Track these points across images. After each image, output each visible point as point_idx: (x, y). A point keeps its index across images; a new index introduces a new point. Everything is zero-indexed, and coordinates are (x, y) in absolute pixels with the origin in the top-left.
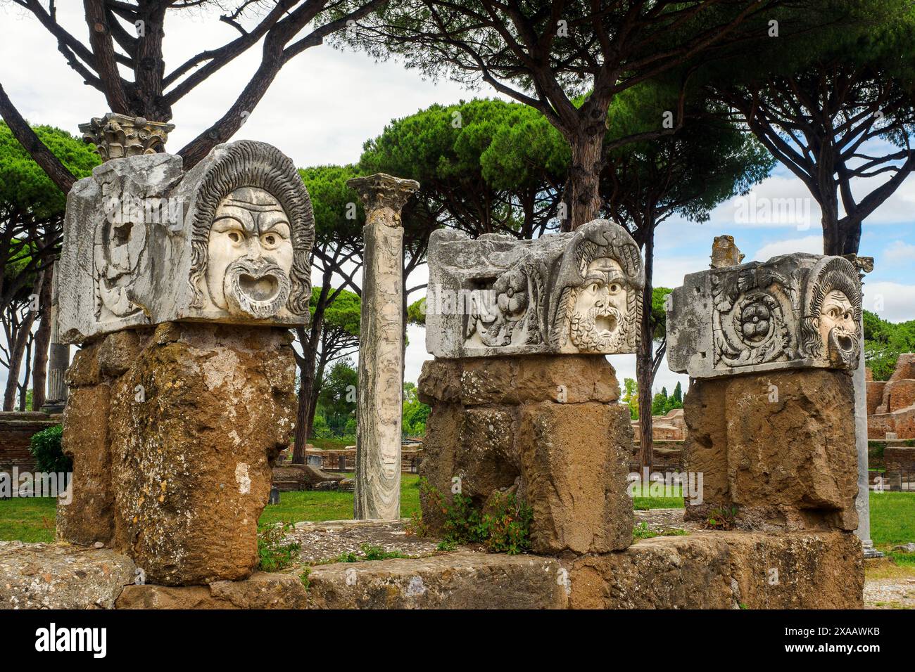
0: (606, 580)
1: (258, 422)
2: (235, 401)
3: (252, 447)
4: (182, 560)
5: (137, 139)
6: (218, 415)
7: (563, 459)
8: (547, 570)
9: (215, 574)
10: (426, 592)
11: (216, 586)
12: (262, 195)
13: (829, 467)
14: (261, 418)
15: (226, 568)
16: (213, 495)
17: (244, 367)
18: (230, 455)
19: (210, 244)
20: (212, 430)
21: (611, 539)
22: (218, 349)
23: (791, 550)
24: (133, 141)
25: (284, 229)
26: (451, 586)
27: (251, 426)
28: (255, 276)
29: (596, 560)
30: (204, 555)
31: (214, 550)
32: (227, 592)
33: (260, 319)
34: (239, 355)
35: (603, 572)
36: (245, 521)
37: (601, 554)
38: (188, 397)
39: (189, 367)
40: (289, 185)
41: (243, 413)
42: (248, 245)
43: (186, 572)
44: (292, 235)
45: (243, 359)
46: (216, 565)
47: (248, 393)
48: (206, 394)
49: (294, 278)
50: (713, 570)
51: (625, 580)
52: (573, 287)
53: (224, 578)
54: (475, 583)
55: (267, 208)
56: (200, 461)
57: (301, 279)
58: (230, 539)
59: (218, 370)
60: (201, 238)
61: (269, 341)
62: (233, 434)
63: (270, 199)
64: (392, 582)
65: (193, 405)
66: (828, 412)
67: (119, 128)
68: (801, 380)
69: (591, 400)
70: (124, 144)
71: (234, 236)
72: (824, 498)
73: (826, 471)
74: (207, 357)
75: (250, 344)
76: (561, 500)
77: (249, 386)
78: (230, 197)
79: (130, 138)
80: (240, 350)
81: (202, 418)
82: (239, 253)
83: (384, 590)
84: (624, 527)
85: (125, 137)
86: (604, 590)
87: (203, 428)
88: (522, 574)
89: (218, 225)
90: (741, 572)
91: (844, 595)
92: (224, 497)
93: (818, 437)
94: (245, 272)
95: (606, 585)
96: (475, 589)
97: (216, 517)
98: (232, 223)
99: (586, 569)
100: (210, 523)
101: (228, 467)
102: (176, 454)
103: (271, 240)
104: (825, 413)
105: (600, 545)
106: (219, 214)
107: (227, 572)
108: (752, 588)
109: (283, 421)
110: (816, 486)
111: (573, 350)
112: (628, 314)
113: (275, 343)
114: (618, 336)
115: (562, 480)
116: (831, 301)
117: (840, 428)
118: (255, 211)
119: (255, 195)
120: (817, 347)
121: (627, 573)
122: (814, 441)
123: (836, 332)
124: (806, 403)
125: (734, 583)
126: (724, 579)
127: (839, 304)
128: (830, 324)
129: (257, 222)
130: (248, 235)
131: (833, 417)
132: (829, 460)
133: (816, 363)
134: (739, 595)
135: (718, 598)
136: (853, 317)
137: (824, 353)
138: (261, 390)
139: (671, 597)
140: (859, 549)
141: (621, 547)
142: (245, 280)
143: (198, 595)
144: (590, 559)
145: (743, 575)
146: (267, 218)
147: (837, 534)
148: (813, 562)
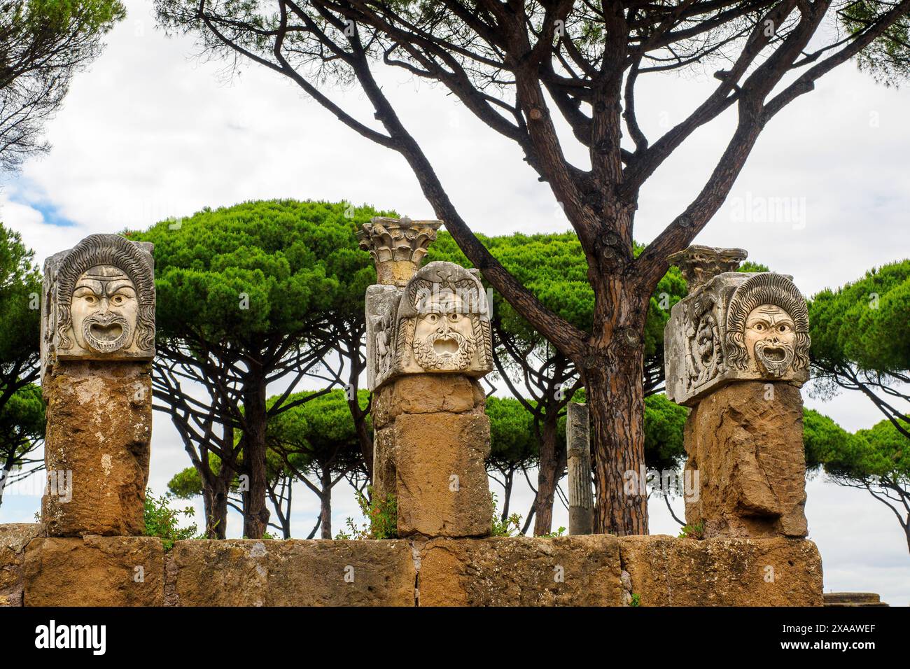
0: (461, 560)
1: (118, 427)
2: (100, 412)
3: (114, 443)
4: (61, 518)
5: (405, 240)
6: (87, 421)
7: (410, 458)
8: (393, 547)
9: (85, 529)
10: (267, 555)
11: (87, 538)
12: (111, 270)
13: (761, 473)
14: (121, 423)
15: (94, 525)
16: (83, 475)
17: (108, 389)
18: (98, 449)
19: (72, 306)
20: (83, 431)
21: (463, 525)
22: (90, 378)
23: (708, 550)
24: (401, 242)
25: (132, 292)
26: (292, 552)
27: (112, 429)
28: (104, 325)
29: (449, 542)
30: (77, 516)
31: (84, 512)
32: (95, 542)
33: (106, 354)
34: (105, 380)
35: (456, 553)
36: (109, 494)
37: (455, 538)
38: (65, 410)
39: (66, 390)
40: (131, 261)
41: (106, 420)
42: (100, 305)
43: (64, 526)
44: (137, 295)
45: (108, 383)
46: (86, 523)
47: (111, 406)
48: (78, 408)
49: (141, 325)
50: (596, 561)
51: (483, 561)
52: (409, 318)
53: (94, 533)
54: (315, 551)
55: (114, 278)
56: (74, 453)
57: (146, 326)
58: (96, 506)
59: (87, 391)
60: (65, 302)
61: (130, 371)
62: (99, 434)
63: (117, 271)
64: (237, 546)
65: (69, 415)
66: (763, 422)
67: (384, 231)
68: (730, 392)
69: (441, 411)
70: (391, 247)
71: (89, 299)
72: (757, 503)
73: (757, 477)
74: (79, 383)
75: (114, 373)
76: (409, 492)
77: (112, 402)
78: (86, 273)
79: (397, 239)
80: (107, 377)
81: (75, 423)
82: (94, 310)
83: (228, 551)
84: (477, 516)
85: (391, 240)
86: (457, 568)
87: (76, 430)
88: (366, 548)
89: (76, 293)
90: (633, 566)
91: (789, 599)
92: (92, 477)
93: (745, 445)
94: (95, 323)
95: (459, 564)
96: (315, 556)
97: (86, 490)
98: (85, 290)
99: (437, 549)
100: (82, 494)
101: (96, 457)
102: (57, 448)
103: (119, 299)
104: (758, 423)
105: (449, 529)
106: (78, 285)
107: (95, 528)
108: (648, 580)
109: (138, 426)
110: (747, 492)
111: (420, 370)
112: (472, 337)
113: (135, 371)
114: (460, 356)
115: (409, 475)
116: (757, 315)
117: (778, 437)
118: (104, 281)
119: (106, 270)
120: (742, 360)
121: (485, 556)
122: (740, 449)
123: (761, 344)
124: (734, 413)
125: (625, 576)
126: (612, 570)
127: (767, 317)
128: (755, 336)
129: (105, 288)
130: (99, 297)
131: (770, 426)
132: (761, 466)
133: (741, 375)
134: (629, 586)
135: (603, 586)
136: (792, 329)
137: (752, 365)
138: (121, 404)
139: (541, 581)
140: (812, 556)
141: (475, 532)
142: (96, 328)
143: (75, 543)
144: (441, 542)
145: (637, 568)
146: (114, 285)
147: (779, 539)
148: (740, 564)
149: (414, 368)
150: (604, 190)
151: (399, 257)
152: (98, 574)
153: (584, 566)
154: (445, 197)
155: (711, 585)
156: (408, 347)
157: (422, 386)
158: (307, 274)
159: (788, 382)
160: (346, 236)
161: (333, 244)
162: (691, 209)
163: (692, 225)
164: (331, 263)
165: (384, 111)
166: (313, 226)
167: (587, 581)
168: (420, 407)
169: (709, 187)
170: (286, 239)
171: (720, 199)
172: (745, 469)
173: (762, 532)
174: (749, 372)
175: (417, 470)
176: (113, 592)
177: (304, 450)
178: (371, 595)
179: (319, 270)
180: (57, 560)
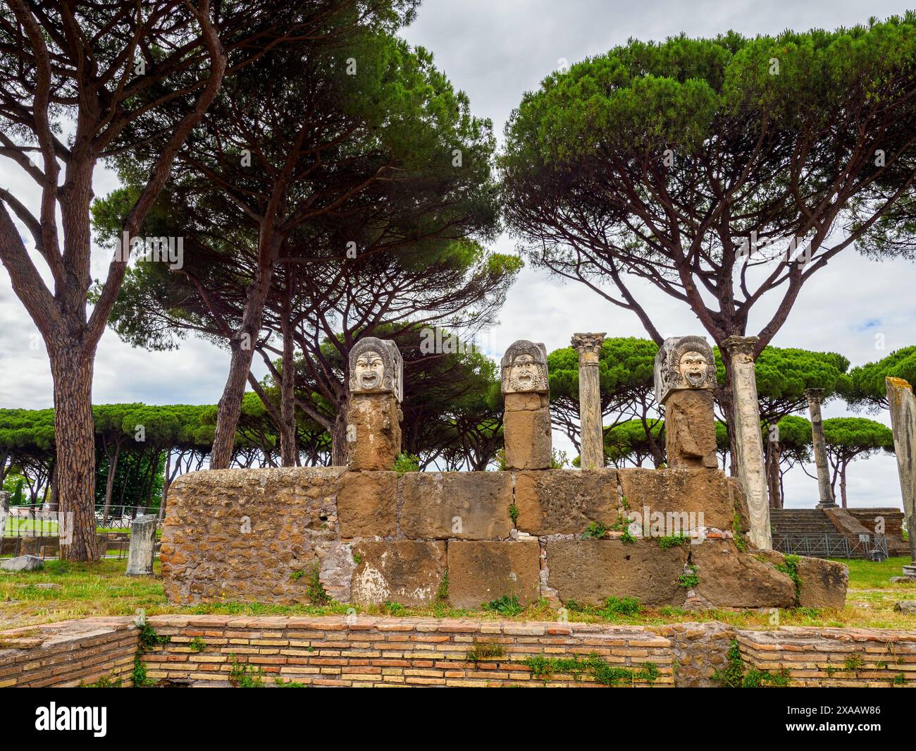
0: (535, 480)
1: (377, 422)
2: (369, 416)
3: (375, 429)
6: (364, 420)
9: (362, 468)
11: (363, 472)
12: (372, 353)
13: (691, 436)
14: (378, 420)
15: (366, 466)
16: (361, 444)
17: (373, 405)
18: (368, 432)
20: (363, 424)
21: (536, 464)
22: (365, 401)
25: (381, 362)
27: (374, 423)
28: (368, 377)
29: (529, 472)
30: (358, 462)
31: (361, 460)
32: (367, 474)
33: (369, 390)
34: (371, 402)
35: (533, 477)
36: (373, 452)
37: (532, 470)
38: (354, 415)
39: (355, 407)
41: (371, 419)
42: (367, 368)
43: (353, 467)
44: (383, 363)
45: (373, 403)
46: (362, 465)
47: (373, 413)
48: (360, 414)
49: (386, 377)
51: (546, 481)
52: (507, 367)
53: (366, 470)
55: (373, 356)
57: (388, 377)
59: (364, 407)
60: (352, 368)
62: (368, 425)
66: (692, 410)
68: (674, 396)
69: (525, 410)
71: (362, 366)
72: (690, 451)
73: (689, 438)
74: (360, 403)
75: (375, 398)
77: (374, 411)
78: (361, 355)
80: (372, 400)
82: (365, 371)
83: (425, 477)
86: (533, 484)
87: (359, 424)
92: (365, 445)
93: (683, 422)
94: (365, 376)
95: (534, 482)
99: (523, 475)
101: (367, 436)
103: (375, 366)
104: (689, 410)
105: (529, 466)
109: (385, 421)
110: (684, 445)
111: (514, 391)
112: (538, 375)
113: (385, 397)
116: (686, 357)
117: (700, 417)
118: (369, 358)
119: (370, 353)
120: (679, 379)
121: (547, 478)
122: (679, 424)
123: (689, 371)
124: (676, 406)
125: (619, 487)
126: (612, 485)
127: (691, 358)
128: (685, 368)
129: (369, 361)
130: (367, 365)
131: (695, 412)
132: (691, 432)
133: (679, 387)
134: (621, 493)
135: (608, 493)
136: (705, 363)
137: (685, 382)
138: (378, 412)
139: (575, 490)
140: (721, 478)
141: (541, 467)
142: (365, 378)
143: (359, 474)
144: (525, 472)
145: (625, 484)
146: (373, 359)
147: (702, 469)
148: (681, 482)
149: (511, 390)
150: (726, 320)
151: (588, 350)
152: (368, 488)
153: (597, 483)
154: (654, 329)
155: (665, 492)
156: (507, 381)
157: (515, 398)
158: (615, 369)
159: (705, 389)
160: (632, 351)
161: (626, 355)
162: (769, 325)
163: (770, 332)
164: (626, 364)
165: (626, 294)
166: (617, 348)
167: (599, 490)
168: (514, 408)
169: (778, 314)
170: (606, 354)
171: (784, 319)
172: (682, 434)
173: (695, 466)
174: (683, 385)
175: (513, 438)
176: (374, 496)
177: (628, 446)
178: (492, 497)
179: (621, 367)
180: (351, 482)
